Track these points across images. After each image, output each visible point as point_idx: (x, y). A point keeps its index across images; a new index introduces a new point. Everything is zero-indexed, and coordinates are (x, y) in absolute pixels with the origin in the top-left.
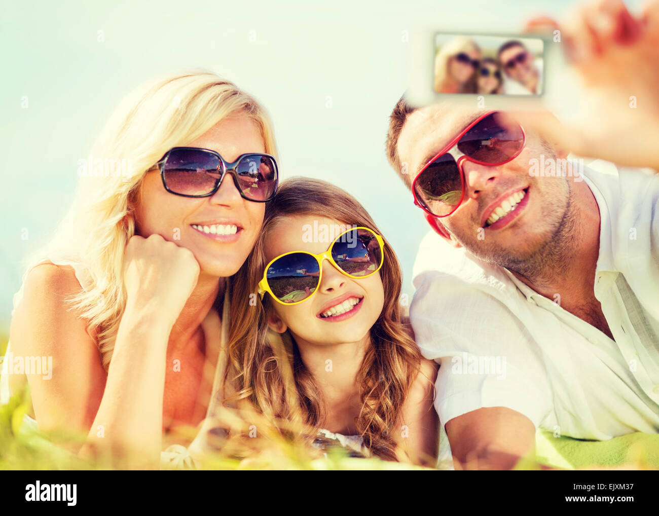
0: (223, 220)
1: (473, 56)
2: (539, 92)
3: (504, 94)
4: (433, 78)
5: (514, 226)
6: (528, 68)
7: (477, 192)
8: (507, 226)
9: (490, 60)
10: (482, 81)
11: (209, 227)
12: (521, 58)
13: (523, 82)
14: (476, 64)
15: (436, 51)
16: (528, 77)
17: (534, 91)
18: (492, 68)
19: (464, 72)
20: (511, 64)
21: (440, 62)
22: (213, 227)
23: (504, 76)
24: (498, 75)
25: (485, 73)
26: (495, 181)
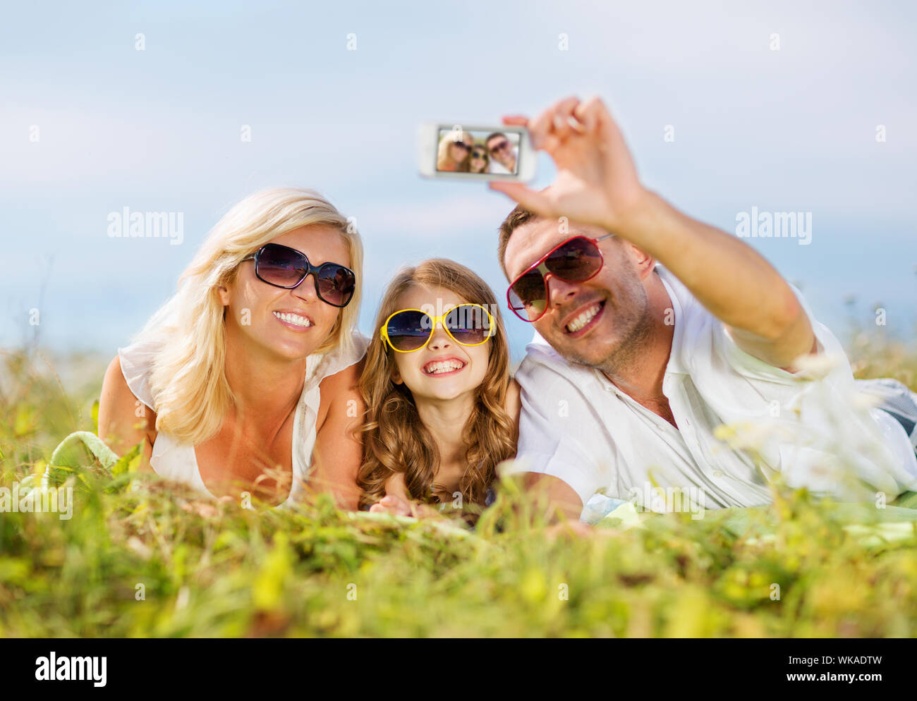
0: (298, 311)
1: (467, 143)
2: (515, 172)
3: (489, 173)
4: (437, 158)
5: (589, 337)
6: (508, 153)
7: (557, 304)
8: (583, 336)
9: (480, 146)
10: (473, 162)
11: (286, 315)
12: (503, 145)
13: (504, 164)
14: (469, 149)
15: (439, 139)
16: (508, 159)
17: (512, 170)
18: (481, 152)
19: (460, 155)
20: (496, 150)
21: (443, 146)
22: (289, 315)
23: (490, 158)
24: (485, 158)
25: (476, 155)
26: (574, 296)
